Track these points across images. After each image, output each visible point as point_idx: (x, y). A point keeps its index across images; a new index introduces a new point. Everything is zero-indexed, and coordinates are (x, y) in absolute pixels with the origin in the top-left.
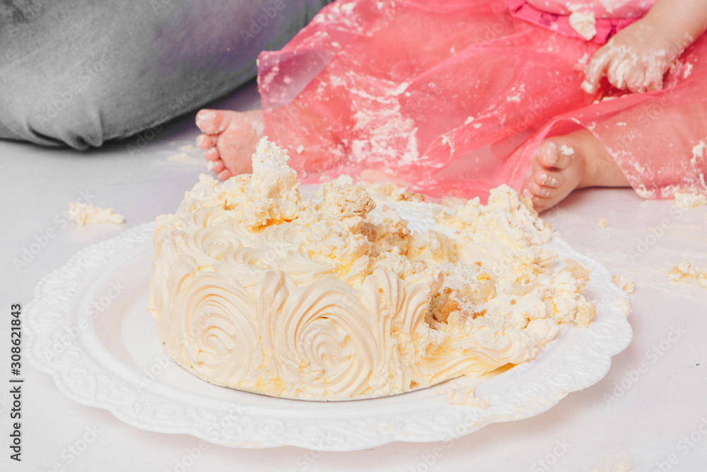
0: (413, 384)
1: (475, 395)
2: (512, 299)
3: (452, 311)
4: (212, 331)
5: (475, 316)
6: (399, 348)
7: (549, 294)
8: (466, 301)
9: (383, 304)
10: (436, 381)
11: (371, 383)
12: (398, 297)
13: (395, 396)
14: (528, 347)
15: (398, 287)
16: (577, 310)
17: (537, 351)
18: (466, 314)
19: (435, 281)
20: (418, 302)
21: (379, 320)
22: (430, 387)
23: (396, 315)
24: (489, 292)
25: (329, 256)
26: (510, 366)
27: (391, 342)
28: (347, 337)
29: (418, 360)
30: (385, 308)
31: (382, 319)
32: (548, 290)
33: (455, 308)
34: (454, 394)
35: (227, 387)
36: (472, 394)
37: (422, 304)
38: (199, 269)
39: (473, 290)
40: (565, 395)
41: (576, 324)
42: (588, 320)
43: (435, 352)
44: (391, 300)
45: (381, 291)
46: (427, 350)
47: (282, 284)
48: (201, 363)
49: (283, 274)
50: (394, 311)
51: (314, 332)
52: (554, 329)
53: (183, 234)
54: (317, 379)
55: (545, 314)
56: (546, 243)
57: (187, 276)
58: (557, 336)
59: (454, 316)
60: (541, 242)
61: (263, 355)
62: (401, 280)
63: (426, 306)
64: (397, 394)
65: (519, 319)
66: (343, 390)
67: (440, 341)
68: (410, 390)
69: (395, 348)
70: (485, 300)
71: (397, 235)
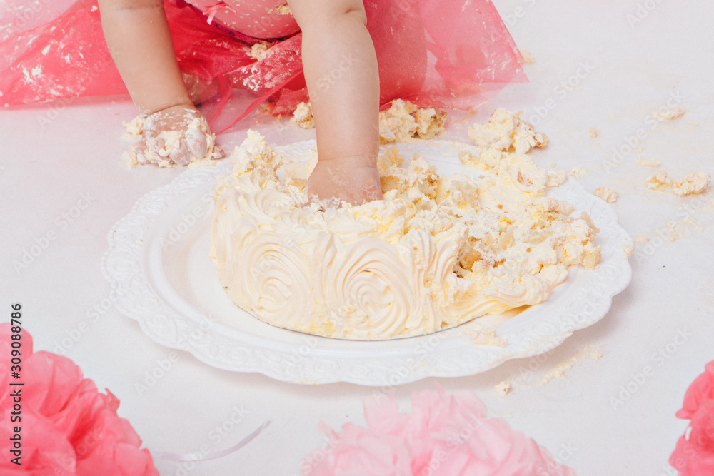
0: (444, 323)
1: (495, 336)
2: (528, 247)
3: (476, 261)
4: (271, 281)
5: (495, 266)
6: (432, 296)
7: (560, 242)
8: (488, 251)
9: (418, 260)
10: (463, 321)
11: (407, 325)
12: (430, 253)
13: (428, 334)
14: (540, 292)
15: (430, 245)
16: (584, 254)
17: (548, 295)
18: (488, 263)
19: (461, 238)
20: (447, 256)
21: (414, 273)
22: (458, 326)
23: (428, 269)
24: (508, 241)
25: (371, 217)
26: (526, 307)
27: (424, 291)
28: (387, 288)
29: (447, 304)
30: (419, 263)
31: (417, 272)
32: (559, 238)
33: (479, 258)
34: (478, 336)
35: (284, 328)
36: (493, 335)
37: (450, 258)
38: (259, 227)
39: (494, 238)
40: (571, 334)
41: (583, 266)
42: (594, 263)
43: (462, 298)
44: (424, 256)
45: (415, 249)
46: (455, 296)
47: (331, 242)
48: (261, 308)
49: (332, 235)
50: (427, 265)
51: (358, 284)
52: (564, 274)
53: (246, 196)
54: (362, 323)
55: (556, 261)
56: (562, 184)
57: (250, 233)
58: (566, 279)
59: (477, 265)
60: (557, 185)
61: (316, 303)
62: (432, 238)
63: (453, 259)
64: (430, 332)
65: (534, 266)
66: (383, 332)
67: (466, 289)
68: (440, 329)
69: (428, 296)
70: (505, 248)
71: (427, 182)
